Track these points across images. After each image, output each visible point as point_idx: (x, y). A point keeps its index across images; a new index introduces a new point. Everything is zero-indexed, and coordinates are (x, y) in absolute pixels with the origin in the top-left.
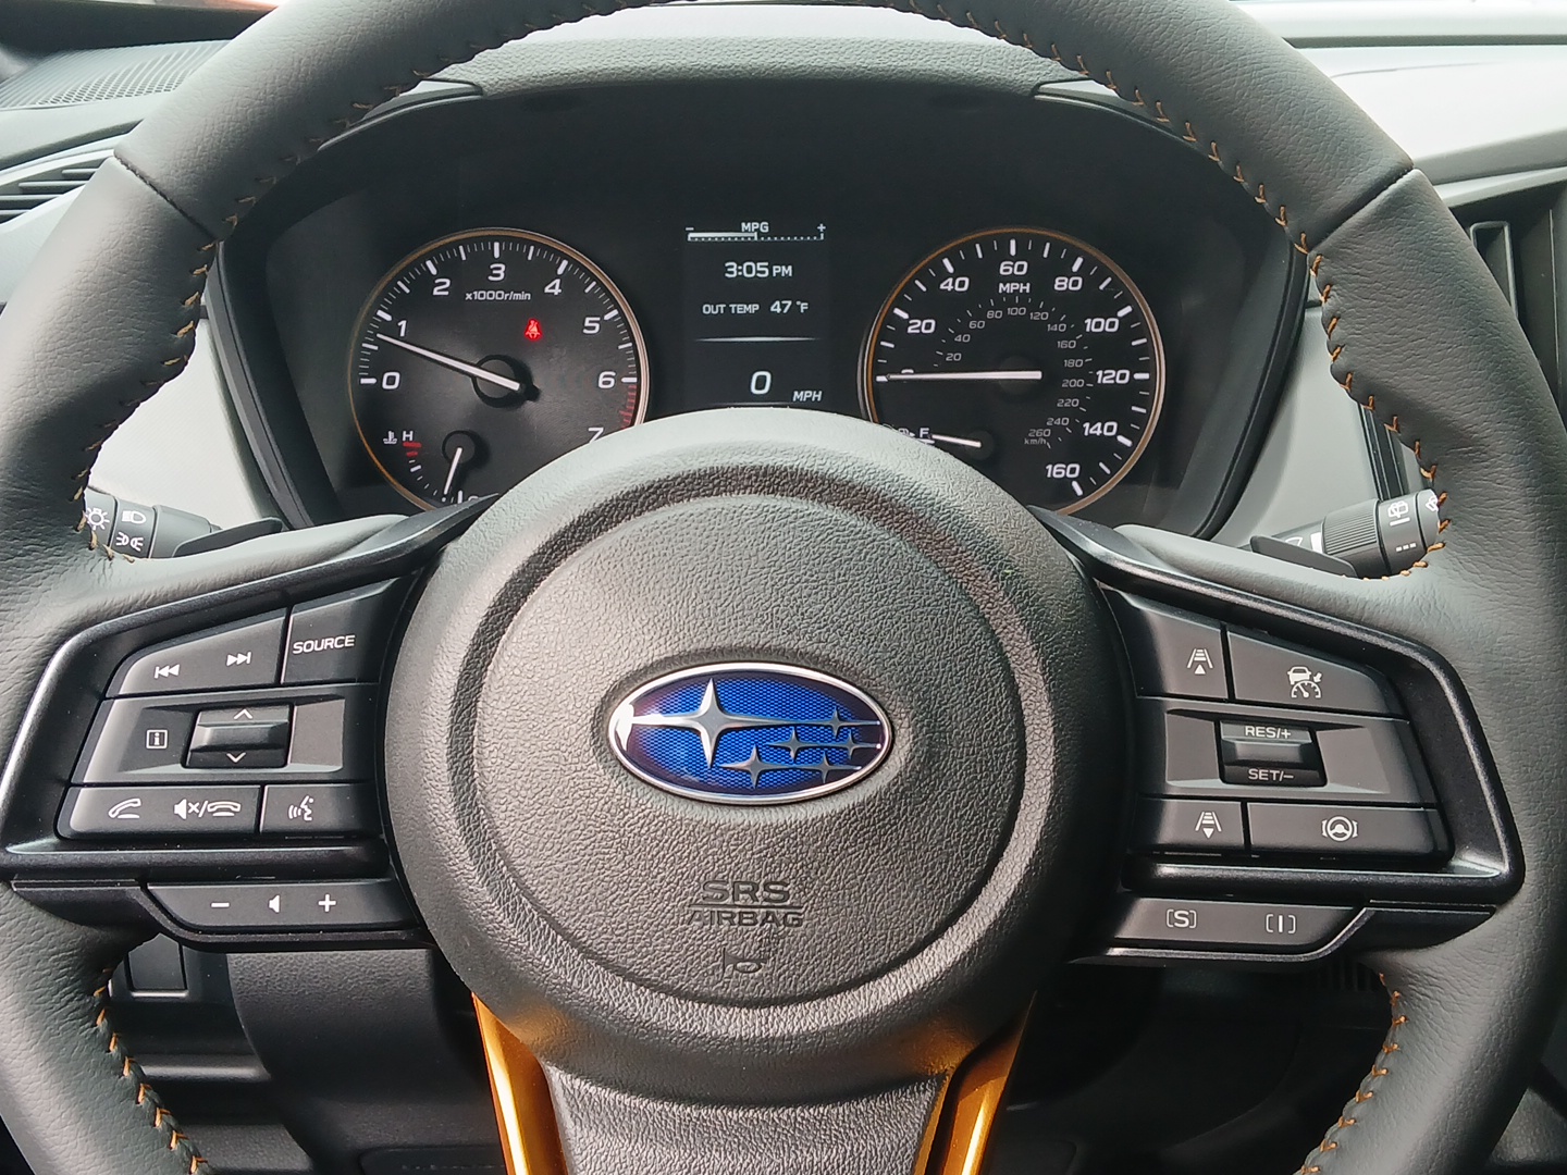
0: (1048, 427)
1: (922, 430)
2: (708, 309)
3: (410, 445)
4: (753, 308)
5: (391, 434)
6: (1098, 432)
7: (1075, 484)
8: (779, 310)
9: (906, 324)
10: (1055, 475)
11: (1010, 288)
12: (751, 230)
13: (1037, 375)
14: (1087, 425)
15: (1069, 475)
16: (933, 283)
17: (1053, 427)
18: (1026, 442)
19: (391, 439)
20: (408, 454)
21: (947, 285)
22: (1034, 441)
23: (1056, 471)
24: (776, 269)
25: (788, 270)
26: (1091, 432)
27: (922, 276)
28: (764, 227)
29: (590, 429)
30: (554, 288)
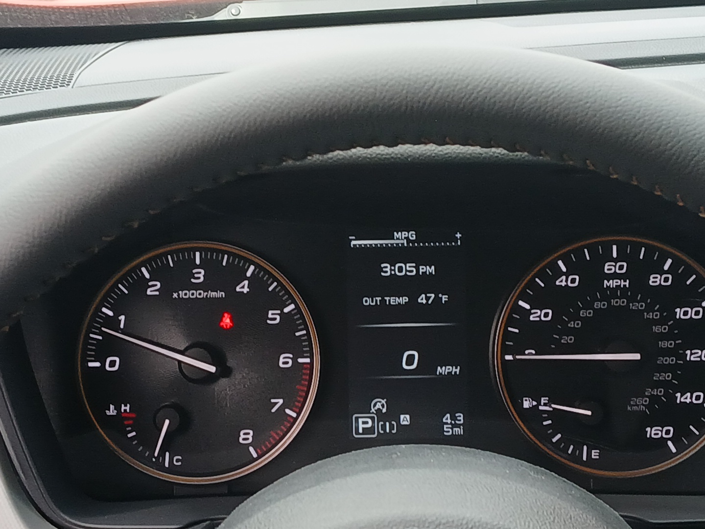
0: (647, 396)
1: (543, 399)
2: (367, 301)
3: (126, 415)
4: (404, 300)
5: (112, 407)
6: (688, 401)
7: (670, 443)
8: (424, 301)
9: (529, 312)
10: (653, 436)
11: (613, 283)
12: (401, 238)
13: (637, 356)
14: (678, 395)
15: (664, 436)
16: (550, 281)
17: (651, 397)
18: (629, 408)
19: (112, 411)
20: (126, 422)
21: (561, 282)
22: (635, 408)
23: (653, 432)
24: (422, 269)
25: (431, 270)
26: (682, 400)
27: (542, 275)
28: (412, 235)
29: (273, 401)
30: (244, 288)
